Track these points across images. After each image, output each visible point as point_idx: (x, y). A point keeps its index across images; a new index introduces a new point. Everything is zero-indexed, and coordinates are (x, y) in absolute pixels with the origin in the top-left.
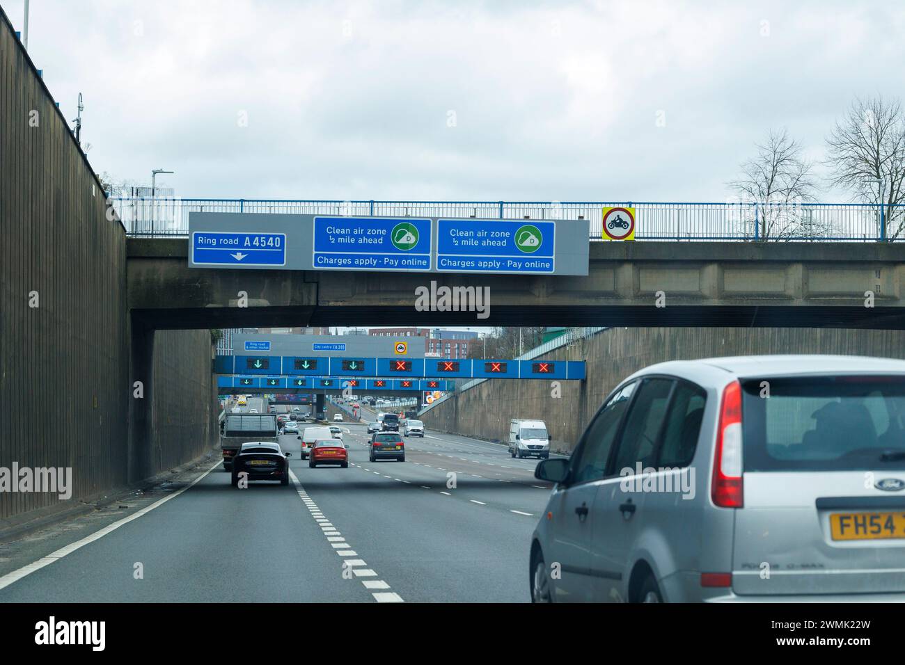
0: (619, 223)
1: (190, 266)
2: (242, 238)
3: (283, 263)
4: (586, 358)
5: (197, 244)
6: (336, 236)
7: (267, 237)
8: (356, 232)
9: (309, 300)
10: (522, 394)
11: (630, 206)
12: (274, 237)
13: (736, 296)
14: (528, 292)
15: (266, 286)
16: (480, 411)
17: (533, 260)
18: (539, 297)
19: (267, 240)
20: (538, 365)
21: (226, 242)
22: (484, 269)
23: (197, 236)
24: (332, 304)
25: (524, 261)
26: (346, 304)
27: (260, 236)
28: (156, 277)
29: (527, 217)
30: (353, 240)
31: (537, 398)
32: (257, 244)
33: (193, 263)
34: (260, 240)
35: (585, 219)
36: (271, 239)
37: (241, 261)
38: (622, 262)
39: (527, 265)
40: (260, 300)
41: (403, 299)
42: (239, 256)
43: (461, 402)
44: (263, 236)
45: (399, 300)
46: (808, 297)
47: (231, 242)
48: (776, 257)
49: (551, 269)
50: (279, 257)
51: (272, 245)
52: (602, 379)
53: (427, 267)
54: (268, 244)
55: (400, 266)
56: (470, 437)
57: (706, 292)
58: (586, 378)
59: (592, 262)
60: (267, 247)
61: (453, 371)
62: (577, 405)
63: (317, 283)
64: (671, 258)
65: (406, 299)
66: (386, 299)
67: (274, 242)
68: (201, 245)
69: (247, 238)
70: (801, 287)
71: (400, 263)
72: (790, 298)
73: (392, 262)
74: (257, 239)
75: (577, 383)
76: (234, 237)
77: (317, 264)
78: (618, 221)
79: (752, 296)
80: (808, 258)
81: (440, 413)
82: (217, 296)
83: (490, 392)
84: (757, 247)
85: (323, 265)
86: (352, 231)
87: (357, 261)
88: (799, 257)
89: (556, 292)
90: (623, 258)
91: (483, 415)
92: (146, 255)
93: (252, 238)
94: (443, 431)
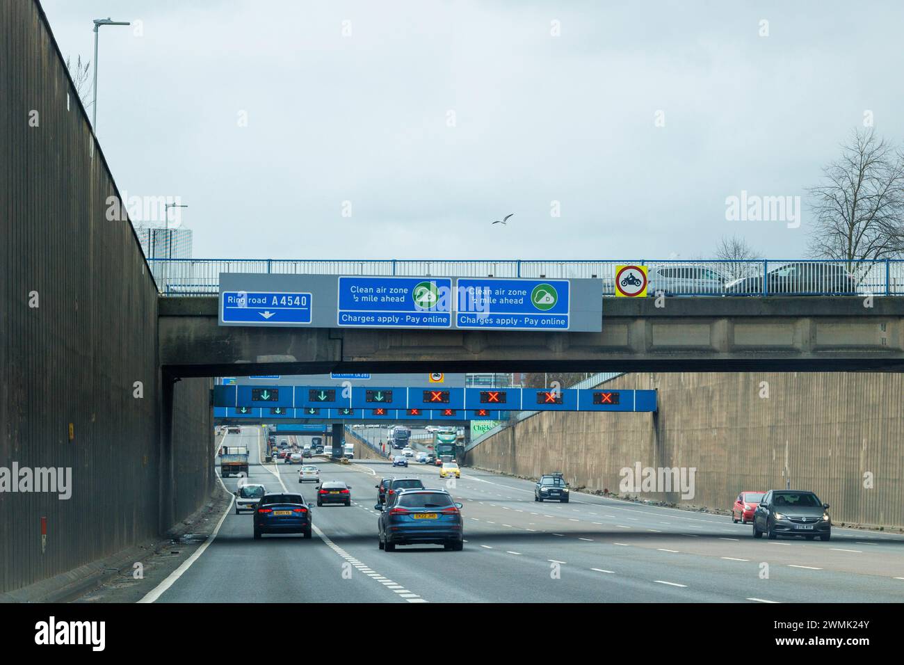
0: (631, 281)
1: (220, 324)
2: (270, 297)
3: (309, 321)
4: (658, 386)
5: (226, 304)
6: (360, 295)
7: (294, 297)
8: (378, 291)
9: (334, 355)
10: (588, 427)
11: (643, 265)
12: (301, 296)
13: (745, 350)
14: (545, 348)
15: (293, 342)
16: (541, 447)
17: (549, 317)
18: (555, 352)
19: (294, 299)
20: (600, 394)
21: (254, 301)
22: (502, 326)
23: (226, 295)
24: (356, 359)
25: (540, 318)
26: (369, 360)
27: (287, 296)
28: (186, 334)
29: (543, 276)
30: (376, 299)
31: (604, 432)
32: (285, 303)
33: (223, 321)
34: (287, 299)
35: (598, 277)
36: (298, 298)
37: (270, 319)
38: (635, 318)
39: (543, 322)
40: (287, 356)
41: (424, 354)
42: (267, 315)
43: (518, 433)
44: (290, 295)
45: (421, 355)
46: (816, 350)
47: (259, 301)
48: (784, 313)
49: (566, 326)
50: (305, 316)
51: (298, 303)
52: (675, 411)
53: (448, 324)
54: (295, 303)
55: (421, 323)
56: (529, 479)
57: (716, 346)
58: (658, 410)
59: (604, 317)
60: (294, 305)
61: (499, 402)
62: (648, 442)
63: (342, 340)
64: (682, 314)
65: (428, 354)
66: (408, 355)
67: (300, 301)
68: (231, 304)
69: (275, 297)
70: (808, 340)
71: (421, 320)
72: (798, 351)
73: (413, 320)
74: (284, 298)
75: (648, 416)
76: (262, 296)
77: (341, 322)
78: (631, 279)
79: (761, 349)
80: (815, 312)
81: (492, 448)
82: (245, 352)
83: (552, 424)
84: (764, 303)
85: (347, 323)
86: (375, 290)
87: (380, 319)
88: (807, 312)
89: (571, 347)
90: (635, 315)
91: (544, 451)
92: (177, 314)
93: (280, 297)
94: (496, 471)
